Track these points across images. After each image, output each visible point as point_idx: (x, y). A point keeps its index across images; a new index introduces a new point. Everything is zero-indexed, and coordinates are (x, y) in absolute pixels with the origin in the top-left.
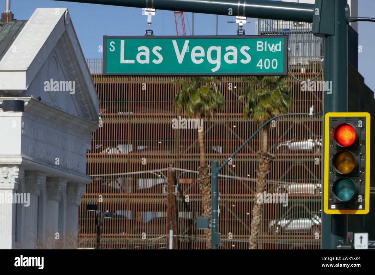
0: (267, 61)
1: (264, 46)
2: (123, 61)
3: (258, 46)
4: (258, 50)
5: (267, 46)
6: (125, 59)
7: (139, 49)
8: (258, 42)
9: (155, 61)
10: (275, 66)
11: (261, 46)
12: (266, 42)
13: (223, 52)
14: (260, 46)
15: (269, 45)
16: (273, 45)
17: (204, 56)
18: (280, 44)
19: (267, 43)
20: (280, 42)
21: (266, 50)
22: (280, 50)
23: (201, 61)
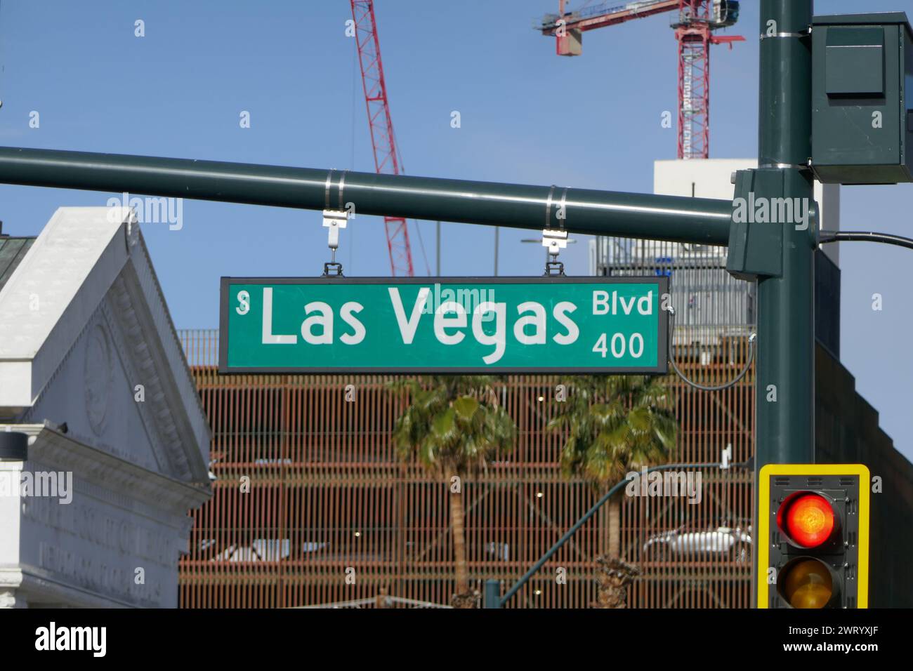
0: (618, 340)
1: (610, 302)
2: (268, 338)
3: (596, 302)
4: (596, 312)
5: (618, 300)
6: (275, 332)
7: (309, 308)
8: (596, 293)
9: (346, 339)
10: (636, 350)
11: (604, 302)
12: (615, 294)
13: (512, 317)
14: (600, 302)
15: (622, 299)
16: (633, 299)
17: (464, 325)
18: (649, 298)
19: (618, 295)
20: (650, 293)
21: (614, 312)
22: (649, 312)
23: (459, 337)
